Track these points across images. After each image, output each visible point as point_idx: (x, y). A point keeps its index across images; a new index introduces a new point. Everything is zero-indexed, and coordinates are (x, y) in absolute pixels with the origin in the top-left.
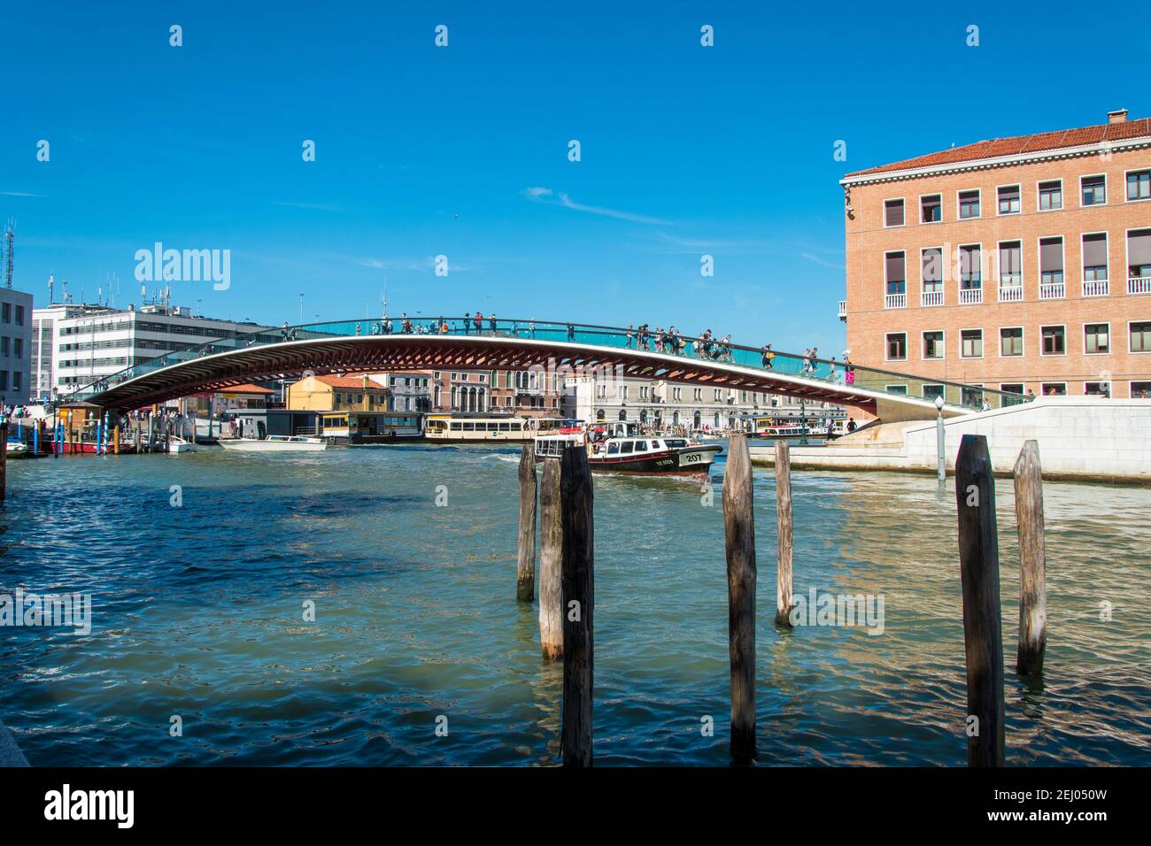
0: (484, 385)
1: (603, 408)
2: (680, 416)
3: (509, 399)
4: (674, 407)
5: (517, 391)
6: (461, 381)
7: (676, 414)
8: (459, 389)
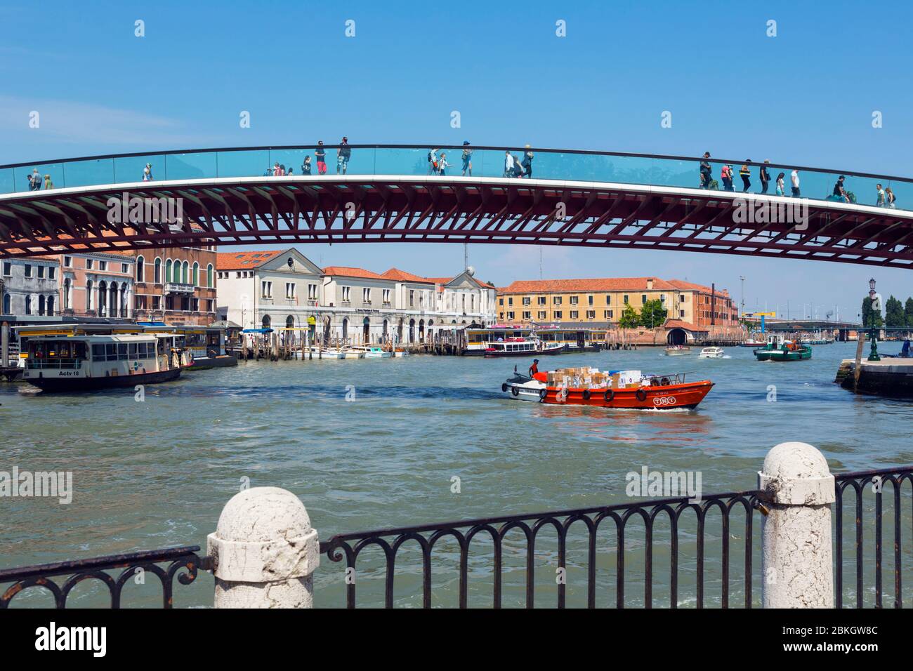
0: (128, 278)
1: (268, 313)
2: (349, 324)
3: (156, 299)
4: (344, 312)
5: (168, 288)
6: (98, 271)
7: (345, 322)
8: (96, 285)
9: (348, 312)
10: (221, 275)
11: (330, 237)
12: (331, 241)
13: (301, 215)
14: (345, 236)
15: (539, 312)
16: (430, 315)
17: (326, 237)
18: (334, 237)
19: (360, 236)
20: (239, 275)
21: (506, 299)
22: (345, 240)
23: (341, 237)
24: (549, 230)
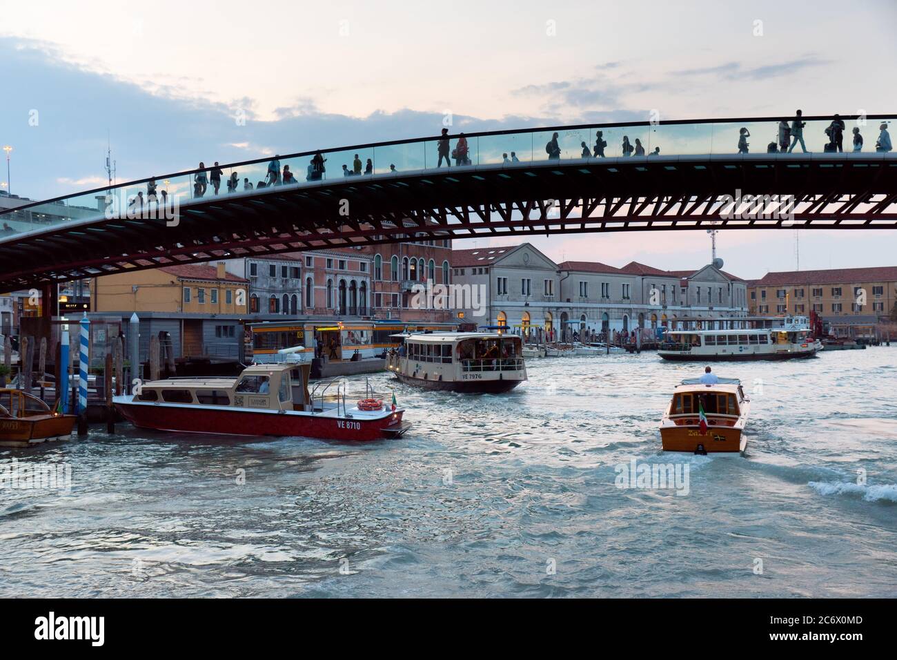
4: (582, 308)
9: (586, 308)
10: (457, 271)
11: (547, 227)
12: (548, 232)
13: (515, 205)
14: (563, 227)
15: (796, 305)
16: (673, 310)
17: (543, 228)
18: (552, 227)
19: (578, 226)
20: (474, 271)
21: (759, 292)
22: (563, 231)
23: (558, 227)
24: (823, 212)
